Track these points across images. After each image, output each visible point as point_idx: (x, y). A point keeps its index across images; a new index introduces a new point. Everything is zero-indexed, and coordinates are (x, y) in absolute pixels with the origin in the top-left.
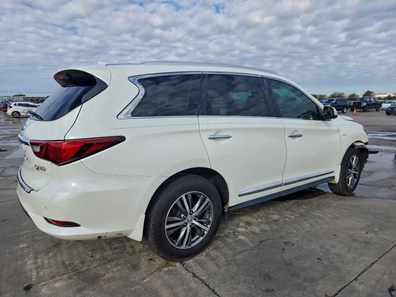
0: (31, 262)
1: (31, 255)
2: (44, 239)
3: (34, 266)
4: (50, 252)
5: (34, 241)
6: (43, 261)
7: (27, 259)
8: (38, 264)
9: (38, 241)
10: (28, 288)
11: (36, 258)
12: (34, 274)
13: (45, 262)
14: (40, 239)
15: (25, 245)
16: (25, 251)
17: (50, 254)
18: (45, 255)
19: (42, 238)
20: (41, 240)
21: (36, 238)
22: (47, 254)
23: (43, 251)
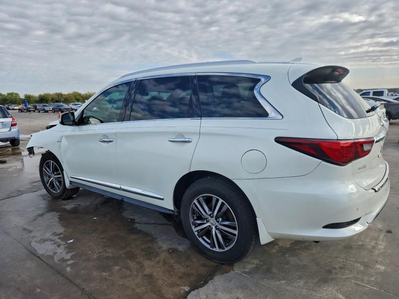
0: (379, 247)
1: (377, 252)
2: (355, 262)
3: (379, 243)
4: (360, 245)
5: (366, 266)
6: (370, 242)
7: (382, 251)
8: (374, 242)
9: (361, 263)
10: (389, 232)
11: (374, 247)
12: (381, 237)
13: (368, 240)
14: (359, 265)
15: (378, 266)
16: (381, 259)
17: (360, 243)
18: (365, 245)
19: (356, 264)
20: (358, 262)
21: (362, 268)
22: (363, 245)
23: (364, 250)
